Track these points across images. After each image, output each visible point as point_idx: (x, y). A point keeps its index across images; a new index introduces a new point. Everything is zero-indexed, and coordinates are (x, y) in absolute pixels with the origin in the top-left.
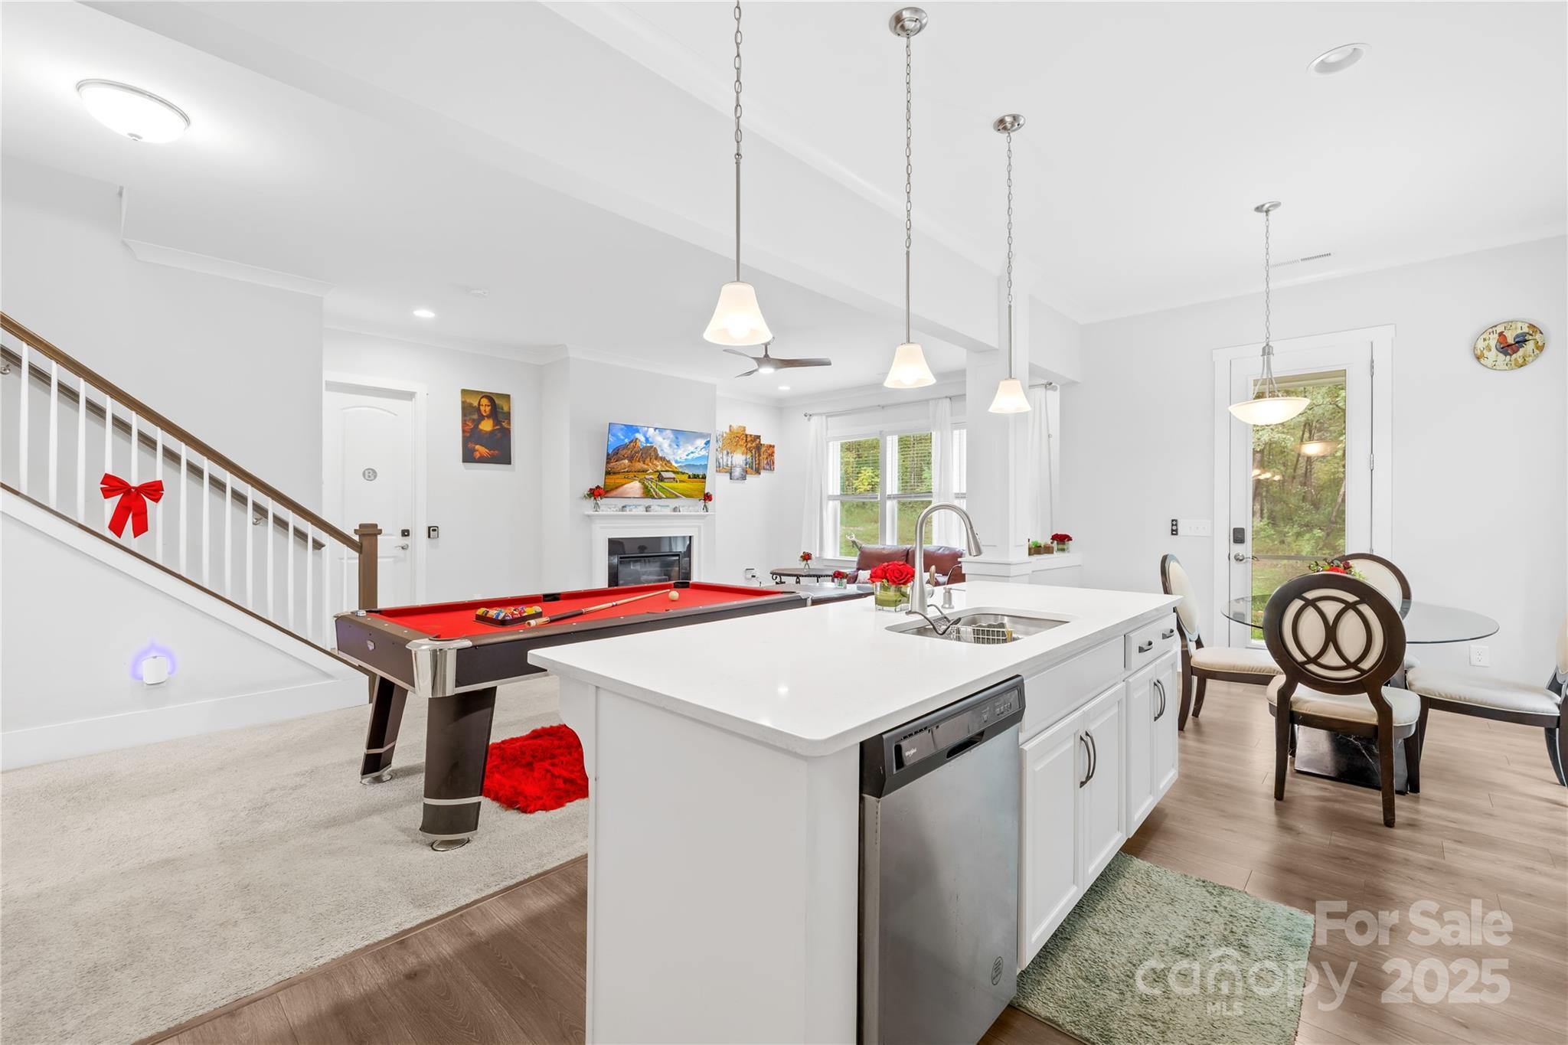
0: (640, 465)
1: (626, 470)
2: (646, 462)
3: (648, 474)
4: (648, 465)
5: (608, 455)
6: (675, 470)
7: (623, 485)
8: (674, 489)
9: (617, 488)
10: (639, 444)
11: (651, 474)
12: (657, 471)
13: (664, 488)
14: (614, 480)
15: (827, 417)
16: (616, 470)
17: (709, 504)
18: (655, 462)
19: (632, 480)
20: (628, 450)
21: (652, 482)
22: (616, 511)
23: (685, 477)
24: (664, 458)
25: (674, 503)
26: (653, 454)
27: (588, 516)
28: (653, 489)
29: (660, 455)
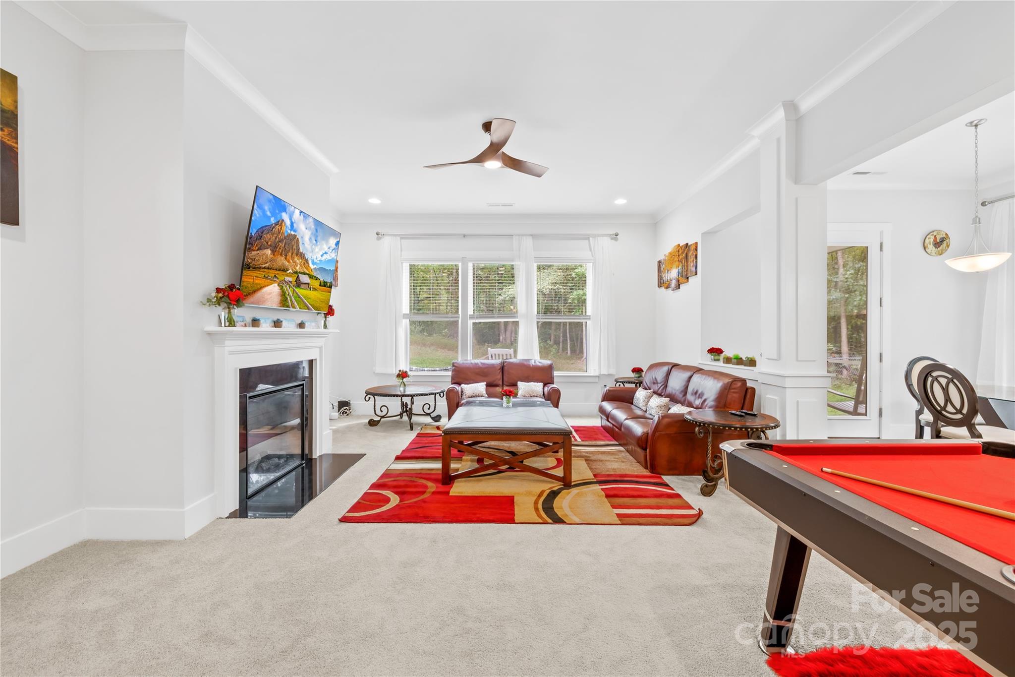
0: (281, 261)
1: (267, 265)
2: (288, 257)
3: (287, 275)
4: (289, 262)
5: (248, 237)
6: (312, 273)
7: (261, 288)
8: (307, 298)
9: (255, 292)
10: (284, 228)
11: (290, 275)
12: (296, 272)
13: (299, 297)
14: (250, 278)
15: (402, 238)
16: (256, 263)
17: (330, 318)
18: (296, 259)
19: (272, 280)
20: (274, 234)
21: (290, 286)
22: (245, 326)
23: (316, 284)
24: (304, 254)
25: (303, 316)
26: (295, 247)
27: (210, 334)
28: (291, 298)
29: (301, 251)
